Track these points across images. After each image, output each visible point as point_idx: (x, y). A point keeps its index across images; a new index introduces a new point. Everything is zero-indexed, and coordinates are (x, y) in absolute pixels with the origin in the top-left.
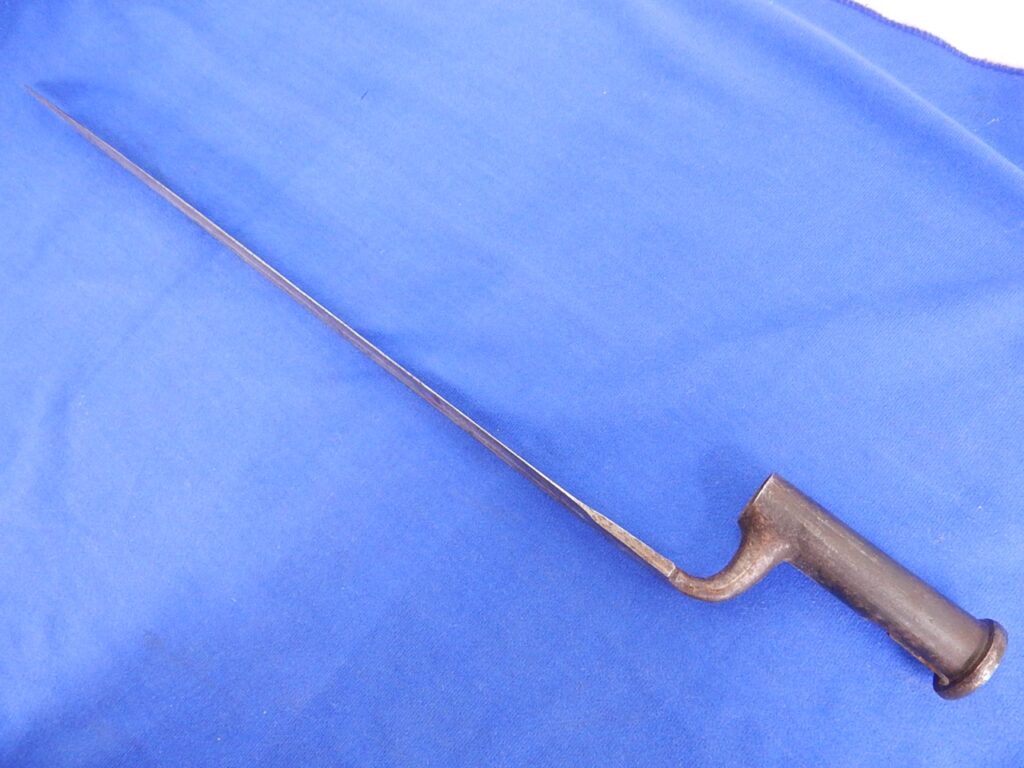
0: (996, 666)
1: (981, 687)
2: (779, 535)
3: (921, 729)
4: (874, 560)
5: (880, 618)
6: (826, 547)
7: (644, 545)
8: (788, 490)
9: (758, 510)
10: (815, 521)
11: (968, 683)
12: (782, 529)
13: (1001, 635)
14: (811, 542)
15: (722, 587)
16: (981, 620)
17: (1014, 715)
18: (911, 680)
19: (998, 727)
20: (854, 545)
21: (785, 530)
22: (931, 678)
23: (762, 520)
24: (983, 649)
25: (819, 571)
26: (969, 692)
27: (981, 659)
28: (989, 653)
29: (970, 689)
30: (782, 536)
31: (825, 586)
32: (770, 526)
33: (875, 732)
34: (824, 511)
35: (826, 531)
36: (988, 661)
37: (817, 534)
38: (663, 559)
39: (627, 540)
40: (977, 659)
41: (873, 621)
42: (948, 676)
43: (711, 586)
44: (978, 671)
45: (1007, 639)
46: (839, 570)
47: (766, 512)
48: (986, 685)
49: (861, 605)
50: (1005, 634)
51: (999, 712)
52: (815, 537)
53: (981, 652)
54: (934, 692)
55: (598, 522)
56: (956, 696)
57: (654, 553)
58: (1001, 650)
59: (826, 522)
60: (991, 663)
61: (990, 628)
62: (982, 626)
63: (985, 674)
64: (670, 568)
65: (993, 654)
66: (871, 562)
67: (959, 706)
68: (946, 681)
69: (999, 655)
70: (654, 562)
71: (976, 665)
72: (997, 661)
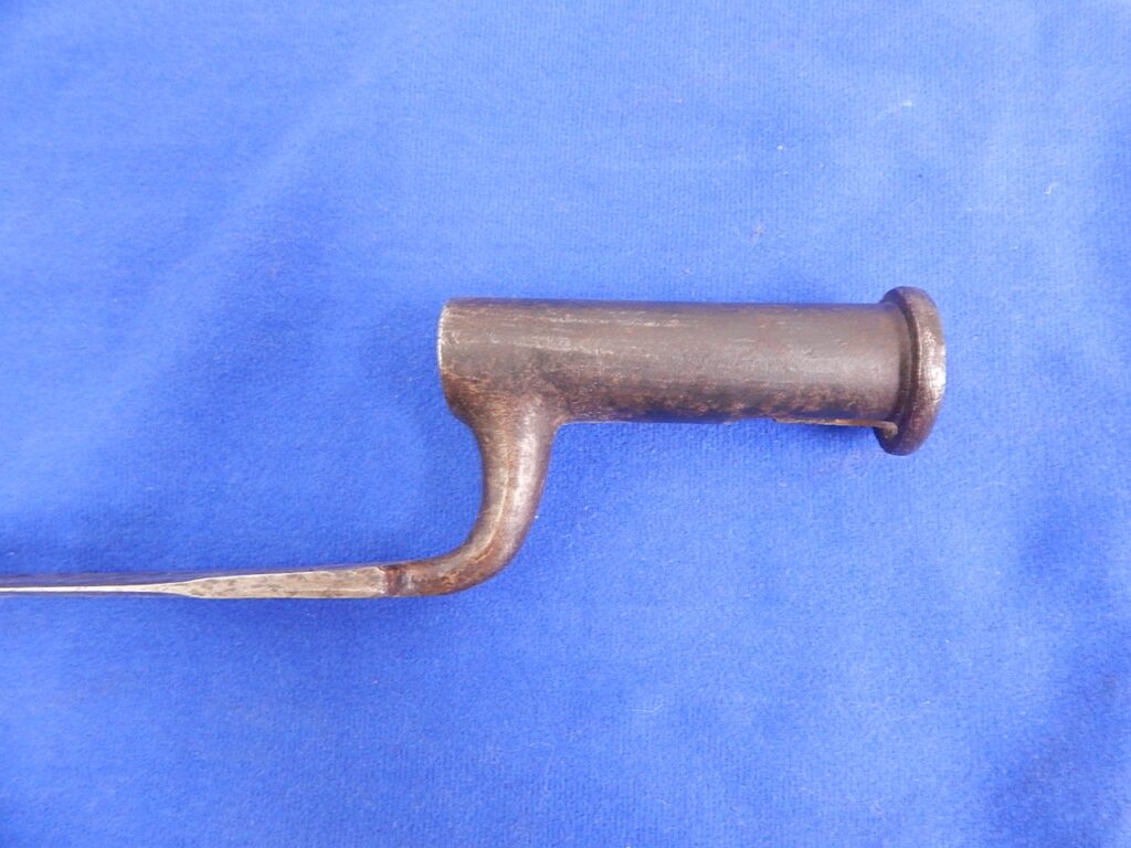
0: (943, 353)
1: (944, 398)
2: (512, 391)
3: (907, 519)
4: (674, 323)
5: (741, 406)
6: (592, 357)
7: (307, 574)
8: (482, 311)
9: (454, 377)
10: (549, 329)
11: (922, 406)
12: (509, 381)
13: (919, 300)
14: (566, 367)
15: (489, 539)
16: (882, 301)
17: (1008, 403)
18: (849, 460)
19: (998, 436)
20: (630, 322)
21: (515, 377)
22: (872, 437)
23: (472, 387)
24: (907, 339)
25: (612, 403)
26: (931, 420)
27: (916, 358)
28: (920, 339)
29: (929, 415)
30: (517, 391)
31: (637, 418)
32: (489, 388)
33: (851, 572)
34: (557, 304)
35: (579, 331)
36: (926, 352)
37: (565, 346)
38: (353, 573)
39: (275, 588)
40: (910, 362)
41: (736, 418)
42: (890, 419)
43: (472, 553)
44: (923, 379)
45: (931, 300)
46: (636, 378)
47: (467, 368)
48: (947, 390)
49: (704, 409)
50: (923, 295)
51: (985, 414)
52: (566, 355)
53: (909, 347)
54: (889, 455)
55: (208, 596)
56: (919, 438)
57: (332, 575)
58: (933, 323)
59: (569, 318)
60: (932, 354)
61: (898, 302)
62: (888, 308)
63: (935, 378)
64: (373, 580)
65: (926, 337)
66: (671, 329)
67: (932, 446)
68: (892, 427)
69: (937, 333)
70: (342, 590)
71: (915, 373)
72: (940, 343)
